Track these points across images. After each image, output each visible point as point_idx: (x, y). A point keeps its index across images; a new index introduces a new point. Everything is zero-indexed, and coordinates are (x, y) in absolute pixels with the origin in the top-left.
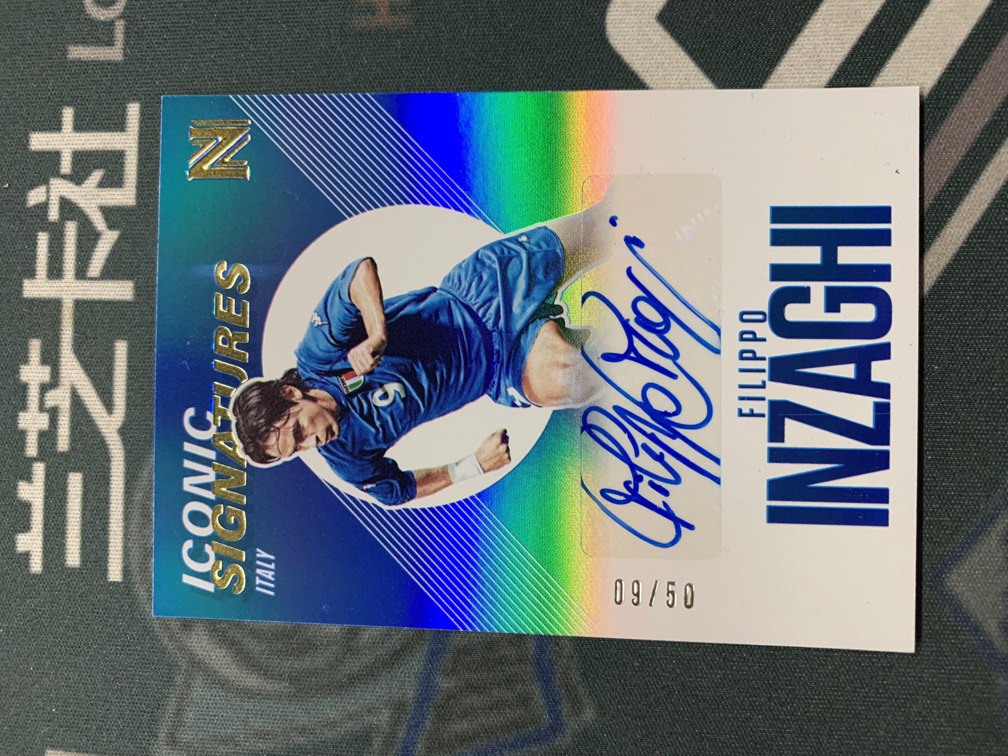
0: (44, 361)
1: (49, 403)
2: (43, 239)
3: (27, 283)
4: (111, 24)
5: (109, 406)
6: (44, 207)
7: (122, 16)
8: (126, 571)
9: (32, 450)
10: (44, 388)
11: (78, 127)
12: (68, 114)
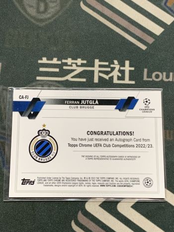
0: (82, 64)
1: (73, 65)
2: (107, 63)
3: (98, 60)
4: (151, 78)
5: (72, 77)
6: (114, 64)
7: (153, 80)
8: (38, 80)
9: (64, 61)
10: (76, 64)
11: (130, 71)
12: (133, 69)
